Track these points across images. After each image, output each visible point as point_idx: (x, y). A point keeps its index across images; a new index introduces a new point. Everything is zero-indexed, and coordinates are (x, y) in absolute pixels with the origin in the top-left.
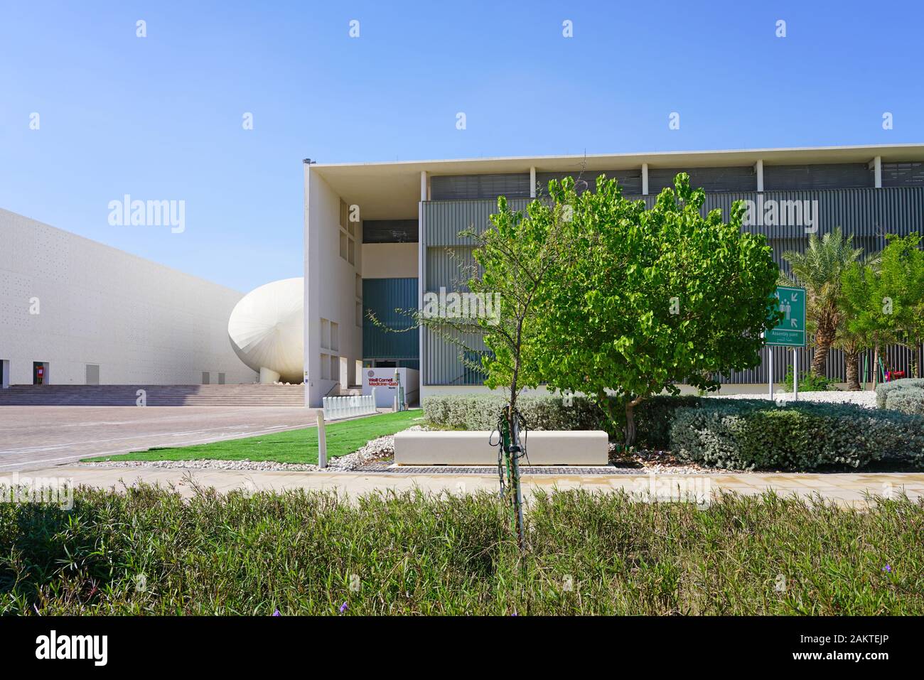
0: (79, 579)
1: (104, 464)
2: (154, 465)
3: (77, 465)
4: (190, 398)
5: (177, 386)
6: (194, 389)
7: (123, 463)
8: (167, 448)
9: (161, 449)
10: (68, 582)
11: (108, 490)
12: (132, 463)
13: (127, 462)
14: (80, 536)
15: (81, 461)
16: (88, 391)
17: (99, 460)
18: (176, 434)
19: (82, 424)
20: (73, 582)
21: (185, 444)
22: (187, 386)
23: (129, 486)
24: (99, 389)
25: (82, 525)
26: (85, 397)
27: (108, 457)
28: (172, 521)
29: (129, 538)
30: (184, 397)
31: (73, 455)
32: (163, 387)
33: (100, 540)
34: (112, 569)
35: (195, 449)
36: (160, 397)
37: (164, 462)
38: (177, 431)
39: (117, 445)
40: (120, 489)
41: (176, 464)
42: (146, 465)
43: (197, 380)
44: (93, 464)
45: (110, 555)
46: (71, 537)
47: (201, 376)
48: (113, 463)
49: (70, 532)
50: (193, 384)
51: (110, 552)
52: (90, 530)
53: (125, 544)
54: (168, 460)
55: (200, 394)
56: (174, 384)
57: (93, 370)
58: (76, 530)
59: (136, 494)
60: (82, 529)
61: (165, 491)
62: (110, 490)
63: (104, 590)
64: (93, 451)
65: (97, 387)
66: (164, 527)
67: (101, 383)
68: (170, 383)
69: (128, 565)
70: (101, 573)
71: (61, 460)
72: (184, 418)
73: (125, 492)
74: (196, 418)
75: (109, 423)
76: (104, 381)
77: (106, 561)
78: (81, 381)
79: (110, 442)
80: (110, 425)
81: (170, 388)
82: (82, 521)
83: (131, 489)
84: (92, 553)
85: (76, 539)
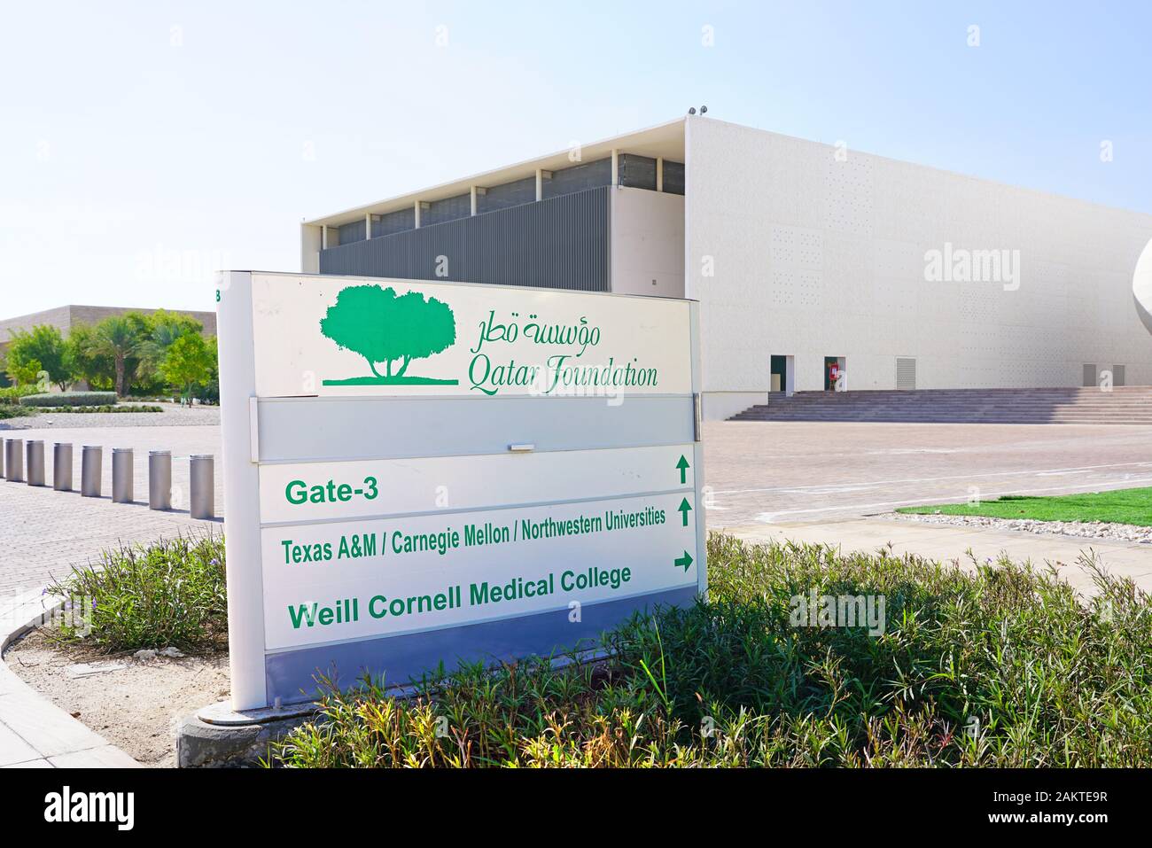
0: (924, 718)
1: (932, 518)
2: (1011, 526)
3: (892, 518)
4: (1062, 411)
5: (1039, 389)
6: (1069, 394)
7: (962, 518)
8: (1030, 498)
9: (1021, 498)
10: (908, 720)
11: (947, 566)
12: (975, 520)
13: (967, 518)
14: (917, 644)
15: (898, 511)
16: (899, 400)
17: (924, 511)
18: (1042, 474)
19: (894, 451)
20: (915, 720)
21: (1060, 491)
22: (1056, 389)
23: (981, 563)
24: (917, 397)
25: (919, 626)
26: (896, 409)
27: (937, 507)
28: (1065, 637)
29: (993, 656)
30: (1052, 409)
31: (887, 501)
32: (1015, 391)
33: (948, 653)
34: (967, 704)
35: (1079, 502)
36: (1010, 409)
37: (1027, 521)
38: (1042, 467)
39: (947, 487)
40: (967, 568)
41: (1048, 526)
42: (997, 524)
43: (1074, 378)
44: (916, 518)
45: (963, 680)
46: (904, 643)
47: (1080, 373)
48: (945, 518)
49: (902, 635)
50: (1067, 386)
51: (963, 676)
52: (931, 634)
53: (989, 666)
54: (1034, 518)
55: (1080, 403)
56: (1034, 386)
57: (906, 367)
58: (911, 632)
59: (993, 577)
60: (920, 632)
61: (1044, 578)
62: (950, 567)
63: (959, 739)
64: (914, 496)
65: (913, 393)
66: (1051, 645)
67: (919, 387)
68: (1028, 386)
69: (994, 703)
70: (948, 707)
71: (869, 507)
72: (1053, 445)
73: (976, 574)
74: (1073, 445)
75: (933, 451)
76: (921, 384)
77: (957, 689)
78: (888, 382)
79: (937, 482)
80: (935, 454)
81: (1027, 394)
82: (919, 618)
83: (984, 567)
84: (937, 675)
85: (911, 647)
